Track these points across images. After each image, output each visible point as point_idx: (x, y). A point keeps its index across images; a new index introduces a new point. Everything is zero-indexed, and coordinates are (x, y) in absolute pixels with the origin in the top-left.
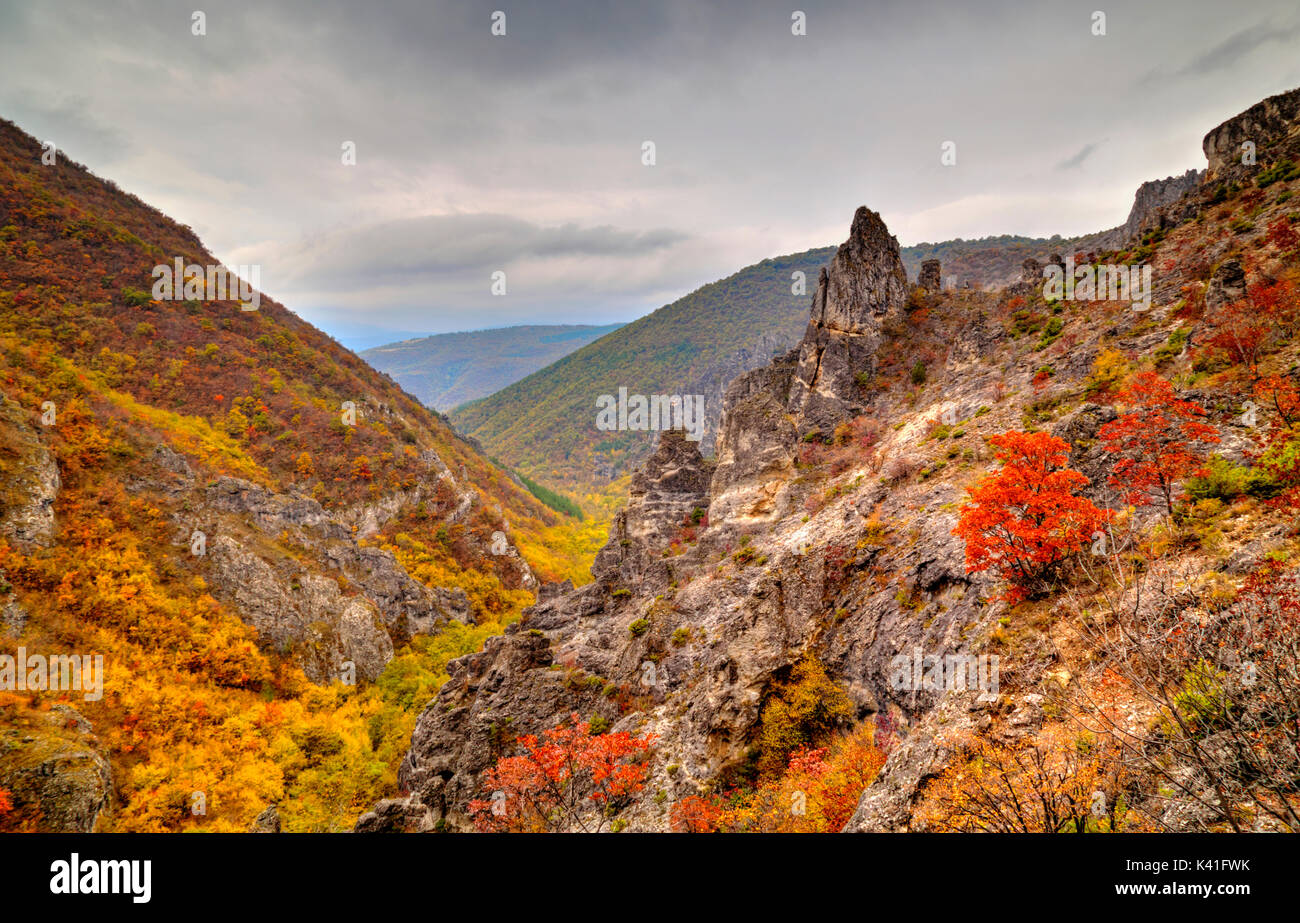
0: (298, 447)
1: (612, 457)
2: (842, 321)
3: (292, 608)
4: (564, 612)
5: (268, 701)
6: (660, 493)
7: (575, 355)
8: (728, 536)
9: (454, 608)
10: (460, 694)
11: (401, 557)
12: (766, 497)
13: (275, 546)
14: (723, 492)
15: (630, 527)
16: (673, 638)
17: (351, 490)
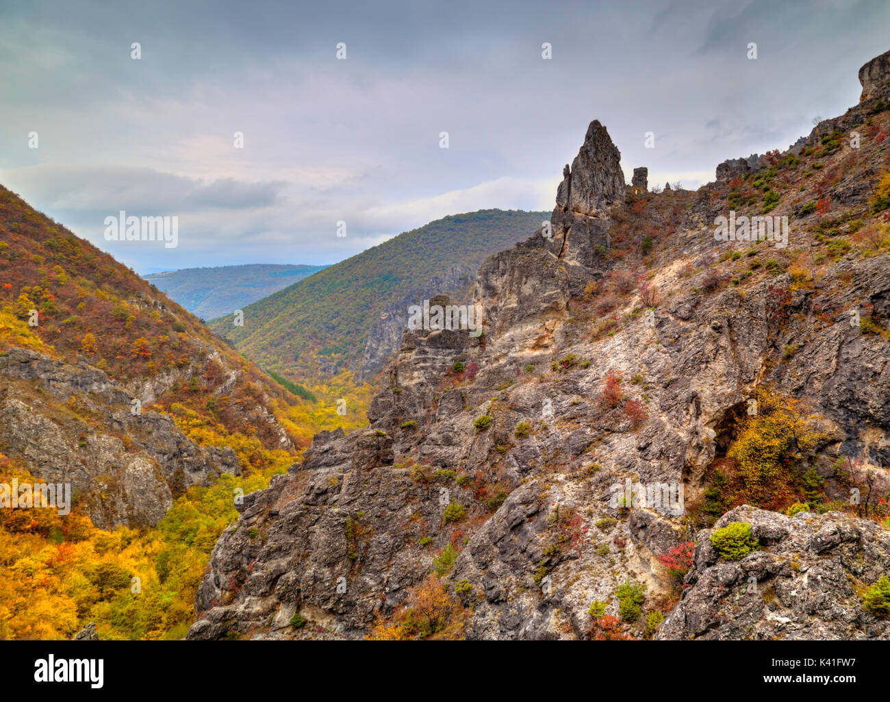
0: (82, 329)
1: (332, 358)
2: (584, 206)
3: (79, 463)
4: (342, 451)
5: (58, 543)
6: (427, 349)
7: (301, 283)
8: (512, 367)
9: (224, 464)
10: (261, 519)
11: (178, 421)
12: (545, 333)
13: (63, 409)
14: (507, 331)
15: (400, 378)
16: (516, 431)
17: (131, 367)
